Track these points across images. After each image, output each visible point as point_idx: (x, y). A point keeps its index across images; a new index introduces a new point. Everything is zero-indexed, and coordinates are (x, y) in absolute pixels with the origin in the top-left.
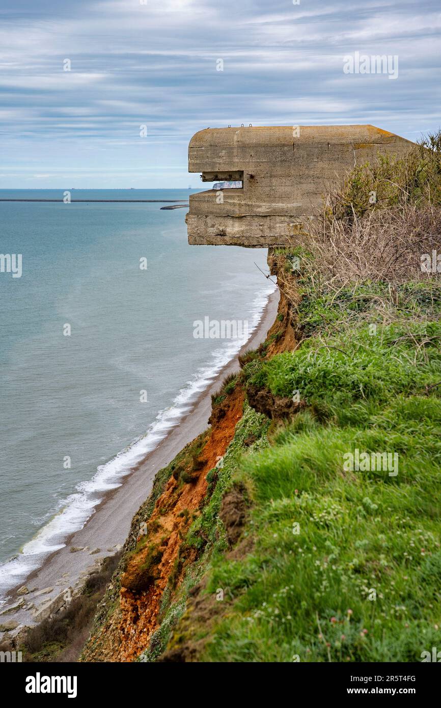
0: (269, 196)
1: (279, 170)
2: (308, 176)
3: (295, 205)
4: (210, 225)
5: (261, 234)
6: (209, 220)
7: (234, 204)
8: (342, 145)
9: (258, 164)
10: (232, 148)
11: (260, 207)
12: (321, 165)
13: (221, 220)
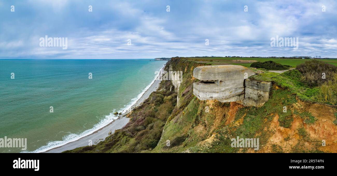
0: (225, 86)
1: (227, 79)
2: (233, 79)
3: (230, 87)
4: (207, 95)
5: (223, 96)
6: (207, 94)
7: (216, 89)
8: (239, 71)
9: (222, 77)
10: (215, 74)
11: (222, 89)
12: (235, 76)
13: (211, 93)
